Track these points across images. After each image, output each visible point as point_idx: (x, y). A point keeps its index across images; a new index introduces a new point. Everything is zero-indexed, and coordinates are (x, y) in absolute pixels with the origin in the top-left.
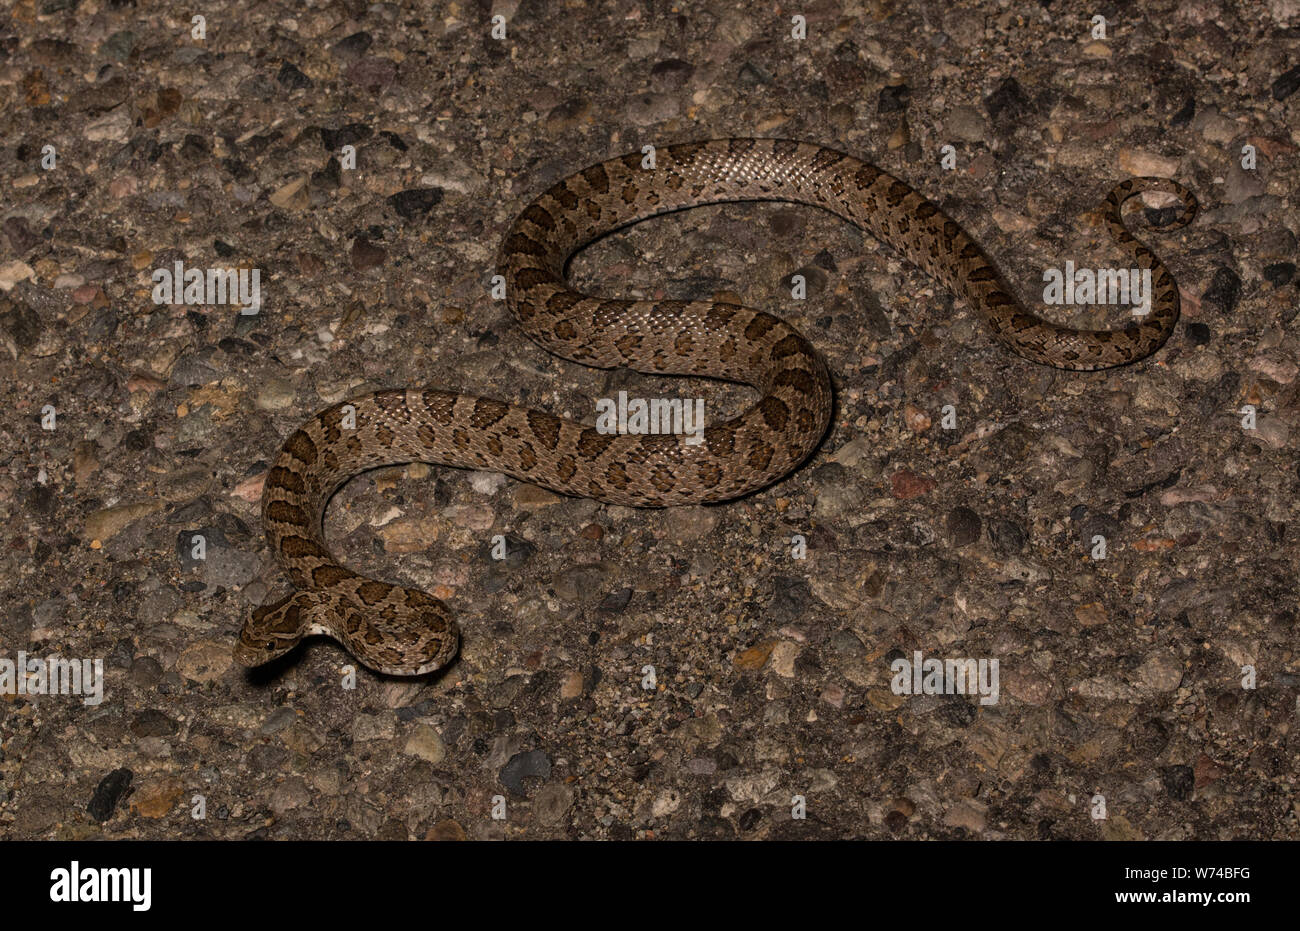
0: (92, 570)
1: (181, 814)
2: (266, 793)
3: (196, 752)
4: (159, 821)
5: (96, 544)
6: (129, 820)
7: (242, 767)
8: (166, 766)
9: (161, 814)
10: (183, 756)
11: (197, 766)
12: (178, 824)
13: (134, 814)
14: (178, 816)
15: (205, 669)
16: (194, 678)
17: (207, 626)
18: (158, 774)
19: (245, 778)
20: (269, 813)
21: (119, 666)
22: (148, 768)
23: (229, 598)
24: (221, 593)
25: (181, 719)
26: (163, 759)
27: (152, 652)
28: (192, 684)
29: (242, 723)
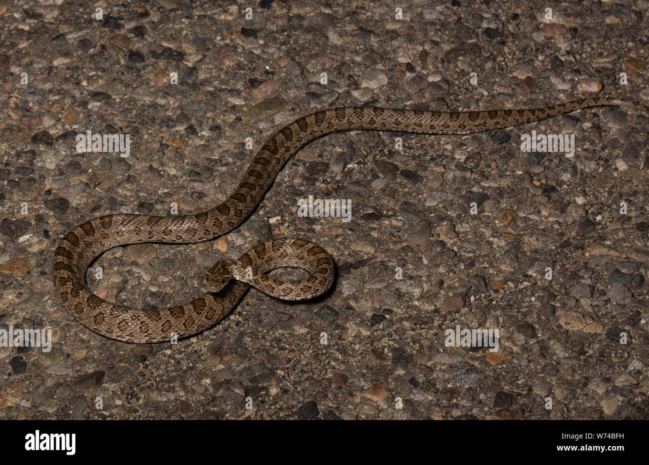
0: (576, 262)
1: (500, 368)
2: (537, 382)
3: (531, 350)
4: (491, 365)
5: (587, 254)
6: (480, 357)
7: (539, 367)
8: (514, 348)
9: (493, 363)
10: (524, 348)
11: (525, 356)
12: (495, 371)
13: (484, 357)
14: (498, 368)
15: (569, 324)
16: (562, 324)
17: (590, 310)
18: (508, 349)
19: (536, 371)
20: (530, 390)
21: (542, 302)
22: (507, 344)
23: (609, 305)
24: (608, 301)
25: (539, 335)
26: (516, 345)
27: (558, 305)
28: (560, 326)
29: (557, 352)
